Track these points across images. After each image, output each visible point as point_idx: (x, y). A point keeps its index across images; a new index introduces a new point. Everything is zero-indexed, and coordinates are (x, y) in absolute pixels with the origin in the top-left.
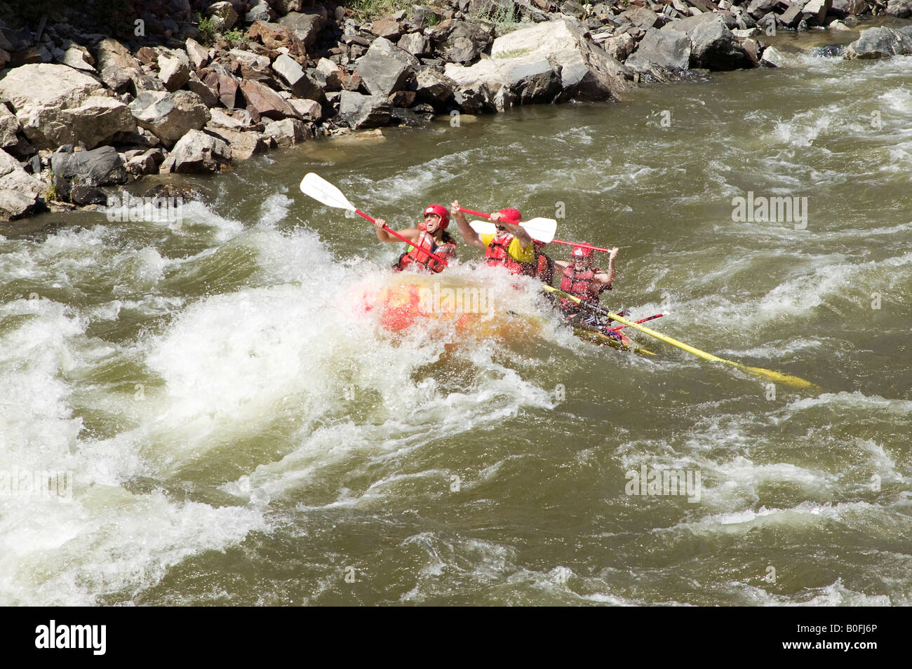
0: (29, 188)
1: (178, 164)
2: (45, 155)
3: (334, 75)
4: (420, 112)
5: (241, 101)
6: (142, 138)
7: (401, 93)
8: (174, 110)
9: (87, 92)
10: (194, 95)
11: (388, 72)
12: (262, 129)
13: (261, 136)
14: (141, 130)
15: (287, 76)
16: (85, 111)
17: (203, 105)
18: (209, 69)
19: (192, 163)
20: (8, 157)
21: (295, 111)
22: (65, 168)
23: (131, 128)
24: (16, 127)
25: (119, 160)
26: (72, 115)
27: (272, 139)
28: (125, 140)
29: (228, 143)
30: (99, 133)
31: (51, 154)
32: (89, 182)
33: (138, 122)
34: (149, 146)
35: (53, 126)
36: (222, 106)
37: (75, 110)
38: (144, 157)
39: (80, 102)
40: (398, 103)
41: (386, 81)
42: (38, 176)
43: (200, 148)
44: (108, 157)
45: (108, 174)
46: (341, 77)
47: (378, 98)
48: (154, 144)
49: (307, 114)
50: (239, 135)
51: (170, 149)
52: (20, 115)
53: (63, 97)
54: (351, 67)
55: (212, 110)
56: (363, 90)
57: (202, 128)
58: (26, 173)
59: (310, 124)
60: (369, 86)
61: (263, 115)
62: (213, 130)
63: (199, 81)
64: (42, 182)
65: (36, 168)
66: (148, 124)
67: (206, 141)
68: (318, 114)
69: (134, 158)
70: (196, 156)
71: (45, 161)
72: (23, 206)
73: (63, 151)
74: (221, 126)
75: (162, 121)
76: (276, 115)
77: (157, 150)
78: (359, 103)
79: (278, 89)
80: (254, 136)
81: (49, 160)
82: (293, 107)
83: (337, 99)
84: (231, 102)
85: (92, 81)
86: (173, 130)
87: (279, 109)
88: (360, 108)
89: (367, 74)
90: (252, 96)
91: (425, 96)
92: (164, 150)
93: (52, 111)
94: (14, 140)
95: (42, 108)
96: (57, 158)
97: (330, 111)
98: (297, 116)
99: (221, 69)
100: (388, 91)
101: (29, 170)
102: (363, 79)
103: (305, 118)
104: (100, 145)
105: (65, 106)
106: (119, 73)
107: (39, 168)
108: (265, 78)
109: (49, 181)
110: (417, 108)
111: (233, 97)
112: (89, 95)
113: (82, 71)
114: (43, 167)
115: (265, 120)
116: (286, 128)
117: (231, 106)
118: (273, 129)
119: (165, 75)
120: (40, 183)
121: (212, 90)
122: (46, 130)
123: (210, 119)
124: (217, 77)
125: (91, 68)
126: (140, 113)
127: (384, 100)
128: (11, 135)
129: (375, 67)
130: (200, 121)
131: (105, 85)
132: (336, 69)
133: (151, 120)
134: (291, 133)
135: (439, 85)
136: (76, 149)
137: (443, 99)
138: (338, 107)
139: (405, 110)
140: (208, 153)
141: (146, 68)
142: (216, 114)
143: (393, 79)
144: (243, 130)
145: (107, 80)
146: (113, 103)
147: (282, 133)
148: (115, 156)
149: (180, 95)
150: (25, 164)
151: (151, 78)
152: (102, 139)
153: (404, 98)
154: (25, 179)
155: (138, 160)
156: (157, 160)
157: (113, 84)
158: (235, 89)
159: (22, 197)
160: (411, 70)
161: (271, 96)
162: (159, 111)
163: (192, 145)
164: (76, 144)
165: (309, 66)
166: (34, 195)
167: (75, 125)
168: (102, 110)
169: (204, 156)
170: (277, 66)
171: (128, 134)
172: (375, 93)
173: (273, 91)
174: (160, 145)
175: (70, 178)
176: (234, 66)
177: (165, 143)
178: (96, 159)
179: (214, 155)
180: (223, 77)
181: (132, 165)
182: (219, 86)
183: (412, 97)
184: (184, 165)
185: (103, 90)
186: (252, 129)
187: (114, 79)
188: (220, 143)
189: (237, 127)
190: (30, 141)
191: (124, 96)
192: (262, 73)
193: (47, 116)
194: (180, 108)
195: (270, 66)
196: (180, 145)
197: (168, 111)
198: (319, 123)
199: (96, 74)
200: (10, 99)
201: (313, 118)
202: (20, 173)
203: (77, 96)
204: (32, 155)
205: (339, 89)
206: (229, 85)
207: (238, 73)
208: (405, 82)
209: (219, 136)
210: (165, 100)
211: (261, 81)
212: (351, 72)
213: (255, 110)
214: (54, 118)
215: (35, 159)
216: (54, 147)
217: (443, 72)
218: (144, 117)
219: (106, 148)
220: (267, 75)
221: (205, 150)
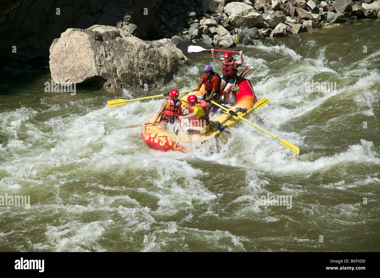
0: (231, 39)
1: (275, 33)
2: (236, 30)
3: (326, 6)
4: (352, 18)
5: (296, 14)
6: (265, 25)
7: (347, 12)
8: (275, 17)
9: (250, 11)
10: (282, 12)
11: (343, 6)
12: (302, 23)
13: (302, 25)
14: (265, 23)
15: (311, 6)
16: (249, 17)
17: (284, 15)
18: (287, 4)
19: (280, 33)
20: (226, 30)
21: (313, 18)
22: (242, 34)
23: (262, 22)
24: (228, 21)
25: (258, 32)
26: (245, 18)
27: (305, 26)
28: (260, 26)
29: (291, 27)
30: (252, 23)
31: (238, 30)
32: (249, 38)
33: (264, 20)
34: (267, 28)
35: (239, 21)
36: (290, 16)
37: (246, 16)
38: (266, 31)
39: (247, 14)
40: (346, 16)
41: (342, 8)
42: (234, 36)
43: (283, 29)
44: (255, 31)
45: (254, 36)
46: (328, 7)
47: (339, 14)
48: (269, 27)
49: (316, 19)
50: (295, 25)
51: (273, 29)
52: (230, 17)
53: (243, 12)
54: (331, 4)
55: (287, 17)
56: (335, 11)
57: (283, 22)
58: (230, 35)
59: (317, 22)
60: (337, 10)
61: (302, 19)
62: (287, 23)
63: (283, 8)
64: (235, 37)
65: (233, 33)
66: (267, 21)
67: (285, 26)
68: (320, 19)
69: (263, 31)
70: (281, 31)
71: (236, 31)
72: (229, 45)
73: (241, 28)
74: (289, 22)
75: (272, 20)
76: (307, 19)
77: (269, 29)
78: (333, 15)
79: (308, 11)
80: (300, 25)
81: (238, 31)
82: (312, 16)
83: (326, 14)
84: (293, 14)
85: (251, 7)
86: (275, 23)
87: (308, 17)
88: (333, 17)
89: (336, 6)
90: (300, 13)
91: (354, 13)
92: (272, 29)
93: (239, 16)
94: (228, 25)
95: (236, 15)
96: (240, 30)
97: (323, 18)
98: (313, 19)
99: (290, 4)
100: (343, 12)
101: (232, 34)
102: (336, 8)
103: (316, 20)
104: (253, 27)
105: (243, 15)
106: (260, 5)
107: (234, 34)
108: (304, 7)
109: (237, 37)
110: (352, 17)
111: (294, 13)
112: (250, 12)
113: (249, 4)
114: (235, 33)
115: (303, 20)
116: (310, 23)
117: (293, 16)
118: (305, 23)
119: (273, 6)
120: (235, 38)
121: (287, 11)
122: (237, 22)
123: (286, 20)
124: (289, 7)
125: (251, 3)
126: (265, 18)
127: (341, 14)
128: (227, 23)
129: (339, 4)
130: (283, 20)
131: (255, 9)
132: (327, 4)
133: (268, 20)
134: (311, 24)
135: (359, 10)
136: (245, 28)
137: (360, 14)
138: (326, 16)
139: (348, 18)
140: (285, 30)
141: (268, 4)
142: (288, 18)
143: (345, 8)
144: (296, 23)
145: (256, 7)
146: (257, 14)
147: (308, 25)
148: (257, 31)
149: (277, 12)
150: (230, 32)
151: (269, 7)
152: (253, 25)
153: (348, 14)
154: (230, 37)
155: (264, 32)
156: (270, 32)
157: (257, 8)
158: (294, 10)
159: (229, 42)
160: (350, 5)
161: (305, 13)
162: (271, 17)
163: (280, 28)
164: (246, 27)
165: (318, 3)
166: (232, 42)
167: (245, 21)
168: (254, 16)
169: (284, 31)
170: (308, 3)
171: (261, 24)
172: (338, 12)
173: (306, 11)
174: (270, 27)
175: (243, 37)
176: (294, 3)
177: (272, 27)
178: (251, 31)
179: (287, 31)
180: (291, 7)
181: (262, 33)
182: (289, 9)
183: (350, 13)
184: (278, 33)
185: (254, 10)
186: (299, 23)
187: (258, 7)
188: (289, 27)
189: (294, 22)
190: (232, 25)
191: (261, 12)
192: (303, 6)
193: (237, 18)
194: (277, 16)
195: (306, 3)
196: (277, 28)
197: (274, 17)
198: (320, 21)
199: (253, 5)
200: (227, 12)
201: (318, 20)
202: (229, 35)
203: (247, 12)
204: (232, 30)
205: (327, 11)
206: (292, 9)
207: (296, 5)
208: (349, 9)
209: (288, 25)
210: (273, 14)
211: (302, 8)
212: (331, 6)
213: (300, 17)
214: (239, 18)
215: (233, 31)
216: (239, 27)
217: (361, 6)
218: (266, 19)
219: (254, 28)
220: (305, 6)
221: (284, 29)
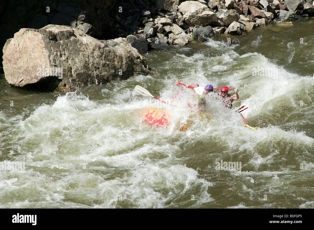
0: (186, 38)
1: (230, 32)
2: (191, 28)
3: (278, 5)
4: (304, 16)
5: (249, 13)
6: (219, 24)
7: (298, 11)
8: (229, 15)
9: (204, 9)
10: (235, 11)
11: (295, 4)
12: (255, 21)
13: (255, 23)
14: (219, 21)
15: (263, 5)
16: (203, 15)
17: (238, 14)
18: (240, 3)
19: (234, 31)
20: (181, 29)
22: (197, 32)
23: (216, 21)
24: (183, 20)
25: (212, 30)
26: (199, 16)
27: (258, 25)
28: (215, 24)
29: (245, 25)
30: (207, 22)
31: (193, 28)
32: (203, 36)
33: (218, 19)
34: (221, 26)
35: (194, 20)
36: (244, 14)
37: (200, 15)
38: (220, 29)
39: (202, 13)
40: (297, 13)
41: (294, 7)
42: (189, 34)
43: (236, 27)
44: (210, 29)
45: (209, 34)
46: (280, 6)
47: (291, 12)
48: (223, 25)
50: (248, 23)
51: (228, 27)
52: (184, 16)
53: (197, 11)
54: (283, 2)
55: (240, 15)
56: (287, 9)
57: (237, 21)
58: (185, 34)
59: (270, 20)
60: (289, 8)
61: (256, 17)
62: (240, 21)
63: (237, 6)
64: (190, 36)
65: (188, 32)
66: (221, 19)
67: (238, 25)
68: (273, 17)
70: (235, 29)
71: (191, 30)
72: (185, 43)
73: (196, 27)
74: (243, 20)
75: (226, 19)
76: (260, 17)
77: (224, 27)
78: (285, 14)
79: (261, 9)
80: (253, 23)
81: (192, 30)
82: (265, 15)
83: (279, 12)
85: (206, 6)
86: (229, 21)
87: (261, 15)
88: (285, 15)
89: (288, 5)
90: (253, 11)
91: (306, 11)
92: (226, 27)
93: (193, 15)
94: (182, 24)
95: (191, 14)
96: (195, 29)
97: (276, 16)
98: (266, 17)
99: (244, 3)
100: (294, 10)
101: (186, 33)
103: (268, 18)
104: (207, 25)
105: (197, 14)
106: (213, 4)
107: (189, 32)
108: (257, 5)
109: (192, 36)
110: (303, 15)
111: (247, 11)
112: (204, 10)
113: (203, 3)
114: (190, 32)
115: (256, 18)
116: (263, 21)
117: (246, 15)
118: (259, 21)
119: (227, 5)
120: (189, 37)
121: (241, 9)
122: (192, 21)
123: (240, 18)
124: (242, 5)
125: (205, 2)
126: (219, 16)
127: (293, 13)
128: (181, 22)
129: (291, 2)
130: (237, 19)
131: (209, 7)
132: (279, 3)
133: (222, 18)
134: (264, 23)
135: (311, 8)
136: (200, 27)
137: (312, 12)
138: (279, 15)
139: (300, 16)
140: (239, 28)
141: (221, 2)
142: (242, 17)
143: (296, 6)
144: (249, 21)
145: (210, 6)
146: (211, 13)
147: (261, 23)
148: (212, 29)
149: (231, 11)
150: (185, 31)
151: (223, 5)
152: (208, 24)
153: (299, 12)
154: (185, 35)
155: (218, 30)
156: (224, 30)
157: (211, 7)
158: (247, 9)
159: (184, 41)
160: (302, 4)
161: (258, 11)
162: (225, 15)
163: (234, 26)
164: (200, 25)
165: (270, 2)
166: (187, 40)
167: (200, 19)
168: (208, 15)
169: (238, 29)
170: (260, 2)
171: (215, 22)
172: (290, 10)
173: (259, 10)
174: (225, 26)
175: (198, 35)
176: (248, 2)
177: (226, 25)
178: (206, 30)
179: (241, 29)
180: (244, 5)
181: (216, 32)
182: (243, 8)
183: (302, 12)
184: (232, 32)
185: (208, 9)
186: (252, 21)
187: (212, 6)
188: (242, 25)
189: (248, 21)
190: (187, 24)
191: (215, 11)
192: (256, 4)
193: (192, 16)
194: (231, 15)
195: (259, 2)
196: (231, 26)
197: (227, 15)
198: (273, 19)
199: (207, 4)
200: (182, 11)
201: (271, 18)
202: (184, 34)
203: (201, 11)
204: (187, 28)
205: (279, 9)
206: (246, 8)
207: (249, 4)
208: (300, 7)
209: (242, 23)
210: (227, 12)
211: (255, 7)
212: (283, 4)
213: (253, 15)
214: (194, 17)
215: (188, 29)
216: (194, 26)
217: (312, 4)
218: (220, 17)
219: (209, 26)
220: (258, 5)
221: (238, 27)
